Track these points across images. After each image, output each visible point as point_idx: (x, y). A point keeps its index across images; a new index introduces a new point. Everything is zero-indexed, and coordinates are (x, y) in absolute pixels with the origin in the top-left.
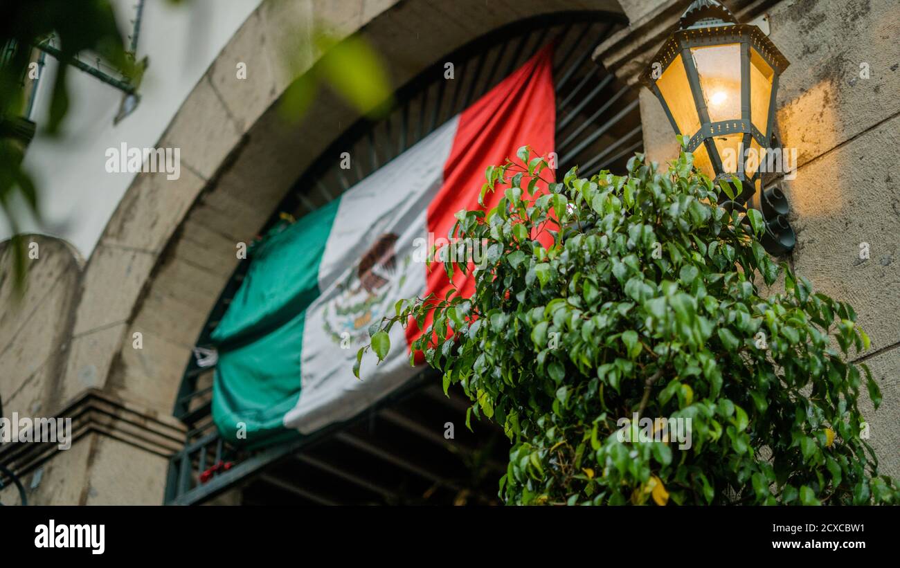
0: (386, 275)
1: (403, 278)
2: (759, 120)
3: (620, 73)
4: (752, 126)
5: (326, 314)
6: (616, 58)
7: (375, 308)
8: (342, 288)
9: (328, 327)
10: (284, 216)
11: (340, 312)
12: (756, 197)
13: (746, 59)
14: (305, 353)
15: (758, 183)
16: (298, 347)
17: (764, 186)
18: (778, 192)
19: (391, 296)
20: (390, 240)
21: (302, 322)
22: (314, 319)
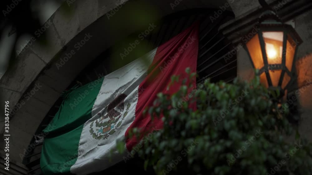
0: (119, 111)
1: (126, 113)
2: (289, 64)
3: (229, 38)
4: (286, 67)
5: (92, 125)
6: (228, 31)
7: (113, 124)
8: (100, 115)
9: (92, 131)
10: (78, 82)
11: (98, 125)
12: (285, 97)
13: (285, 38)
14: (81, 141)
15: (286, 91)
16: (79, 138)
17: (288, 92)
18: (294, 95)
19: (120, 120)
20: (123, 96)
21: (82, 128)
22: (87, 128)
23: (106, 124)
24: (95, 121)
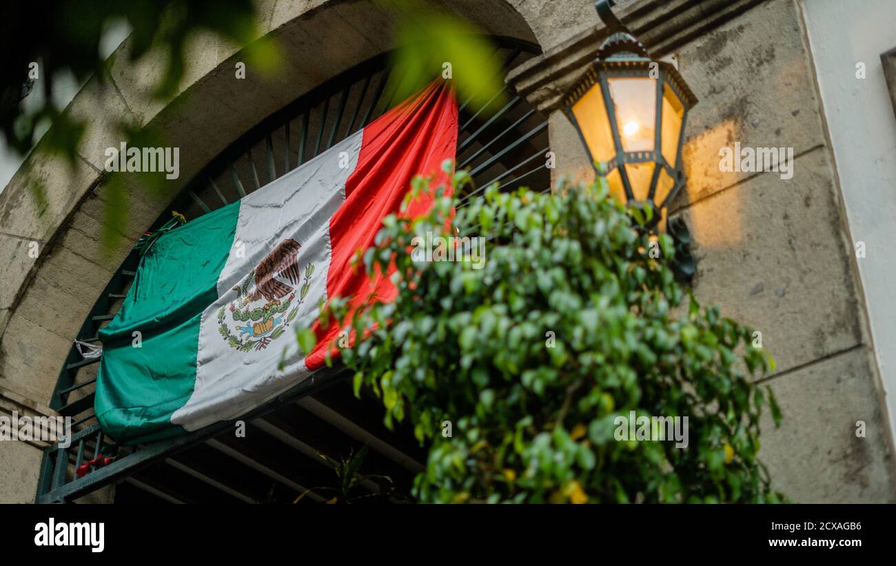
0: (287, 282)
1: (306, 287)
2: (669, 152)
3: (531, 98)
4: (662, 157)
5: (222, 317)
6: (528, 83)
7: (276, 316)
8: (239, 292)
9: (225, 331)
10: (175, 213)
11: (237, 316)
12: (662, 225)
13: (661, 91)
14: (201, 355)
15: (664, 211)
16: (195, 349)
17: (670, 214)
18: (681, 221)
19: (294, 304)
20: (291, 246)
21: (198, 322)
22: (210, 322)
23: (257, 314)
24: (228, 306)
